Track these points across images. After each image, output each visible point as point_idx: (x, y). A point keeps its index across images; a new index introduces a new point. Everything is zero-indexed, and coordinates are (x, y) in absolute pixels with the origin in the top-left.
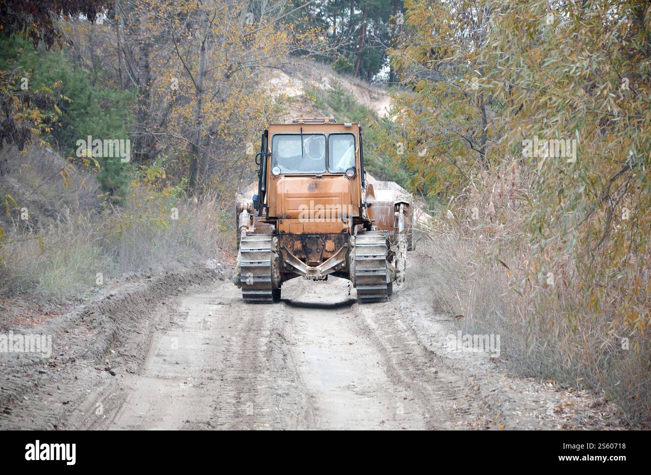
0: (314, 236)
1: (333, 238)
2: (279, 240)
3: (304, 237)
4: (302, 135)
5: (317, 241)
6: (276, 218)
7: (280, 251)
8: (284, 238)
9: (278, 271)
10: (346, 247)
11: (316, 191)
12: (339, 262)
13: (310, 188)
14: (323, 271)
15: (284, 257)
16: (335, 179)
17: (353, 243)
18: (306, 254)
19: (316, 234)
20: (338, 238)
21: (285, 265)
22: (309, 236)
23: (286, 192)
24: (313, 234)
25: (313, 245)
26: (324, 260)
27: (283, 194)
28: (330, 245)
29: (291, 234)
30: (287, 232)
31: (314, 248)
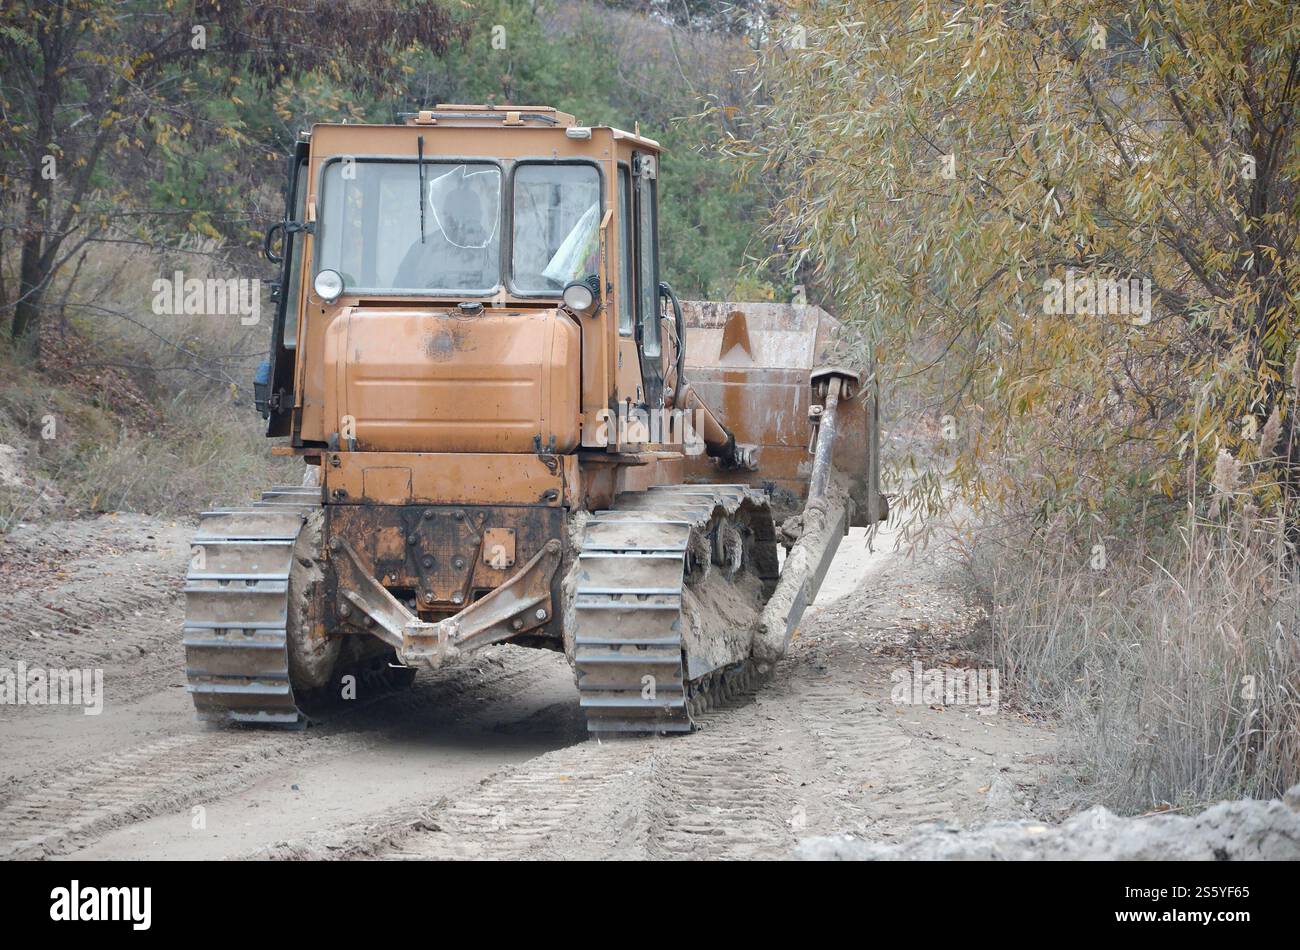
0: (447, 512)
1: (510, 522)
2: (327, 524)
3: (410, 514)
4: (420, 162)
5: (455, 531)
6: (323, 445)
7: (329, 561)
8: (346, 514)
9: (320, 629)
10: (554, 554)
11: (456, 359)
12: (526, 602)
13: (436, 348)
14: (465, 634)
15: (342, 582)
16: (525, 318)
17: (578, 540)
18: (418, 574)
19: (453, 505)
20: (527, 522)
21: (343, 609)
22: (428, 512)
23: (351, 359)
24: (443, 505)
25: (440, 541)
26: (480, 593)
27: (342, 366)
28: (498, 549)
29: (367, 504)
30: (355, 494)
31: (444, 553)
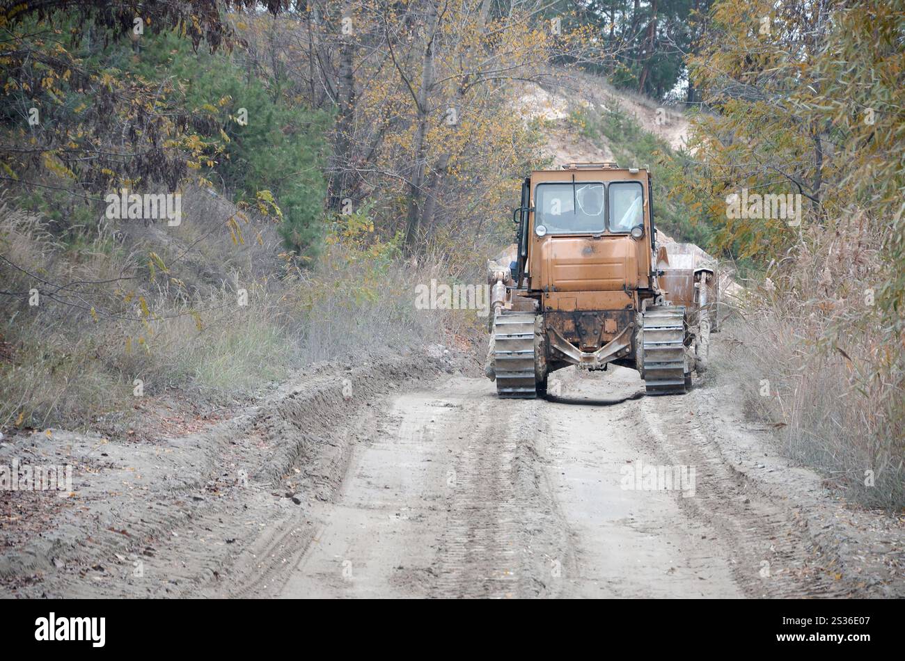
0: (591, 314)
1: (615, 316)
2: (545, 320)
3: (577, 315)
5: (594, 321)
6: (541, 291)
7: (546, 333)
8: (552, 316)
9: (544, 359)
10: (632, 328)
11: (593, 256)
12: (622, 346)
13: (585, 252)
14: (602, 358)
15: (551, 341)
16: (617, 240)
17: (640, 322)
18: (580, 337)
19: (593, 311)
20: (621, 316)
21: (552, 351)
22: (583, 314)
23: (553, 257)
24: (589, 311)
25: (588, 324)
26: (603, 344)
27: (550, 260)
28: (610, 325)
29: (559, 312)
30: (555, 308)
31: (590, 329)
